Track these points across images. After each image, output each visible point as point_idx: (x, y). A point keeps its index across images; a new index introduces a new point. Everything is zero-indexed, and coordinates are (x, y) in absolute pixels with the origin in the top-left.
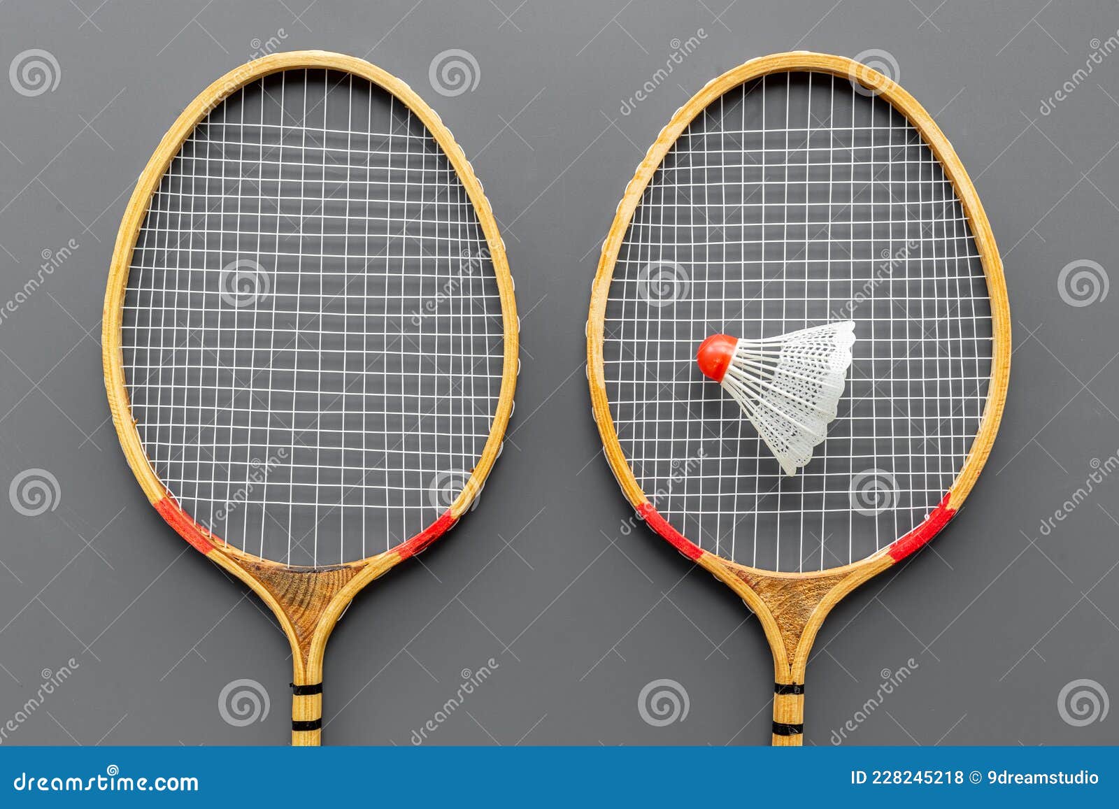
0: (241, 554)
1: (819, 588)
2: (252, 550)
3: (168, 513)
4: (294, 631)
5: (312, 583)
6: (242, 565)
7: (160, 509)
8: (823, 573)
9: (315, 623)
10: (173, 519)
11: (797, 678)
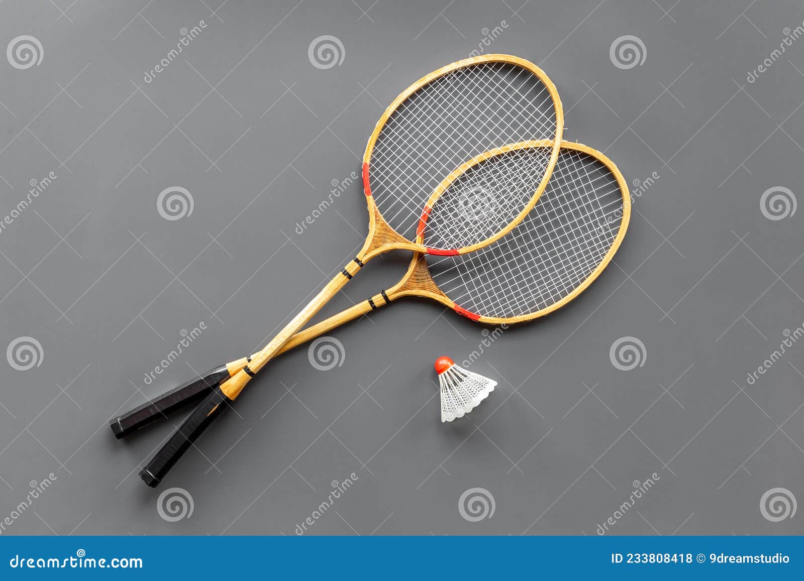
8: (401, 236)
11: (364, 260)
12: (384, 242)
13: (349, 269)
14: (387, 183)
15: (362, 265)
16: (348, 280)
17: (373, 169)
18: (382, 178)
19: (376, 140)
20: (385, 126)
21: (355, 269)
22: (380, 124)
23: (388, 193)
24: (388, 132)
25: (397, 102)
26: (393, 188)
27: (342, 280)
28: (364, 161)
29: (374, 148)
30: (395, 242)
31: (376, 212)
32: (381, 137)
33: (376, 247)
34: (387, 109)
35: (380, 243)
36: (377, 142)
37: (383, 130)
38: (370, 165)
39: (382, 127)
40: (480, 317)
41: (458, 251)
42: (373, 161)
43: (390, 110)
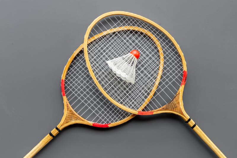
0: (158, 109)
1: (77, 118)
2: (160, 107)
3: (141, 113)
4: (178, 113)
5: (174, 103)
6: (160, 111)
7: (139, 114)
8: (80, 117)
9: (180, 109)
10: (143, 114)
11: (61, 129)
12: (71, 120)
13: (53, 133)
14: (74, 90)
15: (60, 131)
16: (53, 138)
17: (66, 83)
18: (71, 87)
19: (68, 68)
20: (73, 61)
21: (56, 133)
22: (70, 60)
23: (74, 95)
24: (74, 64)
25: (79, 49)
26: (76, 92)
27: (50, 138)
28: (62, 79)
29: (67, 72)
30: (77, 120)
31: (67, 105)
32: (71, 66)
33: (67, 122)
34: (74, 52)
35: (69, 120)
36: (69, 69)
37: (72, 62)
38: (65, 80)
39: (71, 62)
40: (185, 71)
41: (108, 125)
42: (66, 78)
43: (76, 53)
